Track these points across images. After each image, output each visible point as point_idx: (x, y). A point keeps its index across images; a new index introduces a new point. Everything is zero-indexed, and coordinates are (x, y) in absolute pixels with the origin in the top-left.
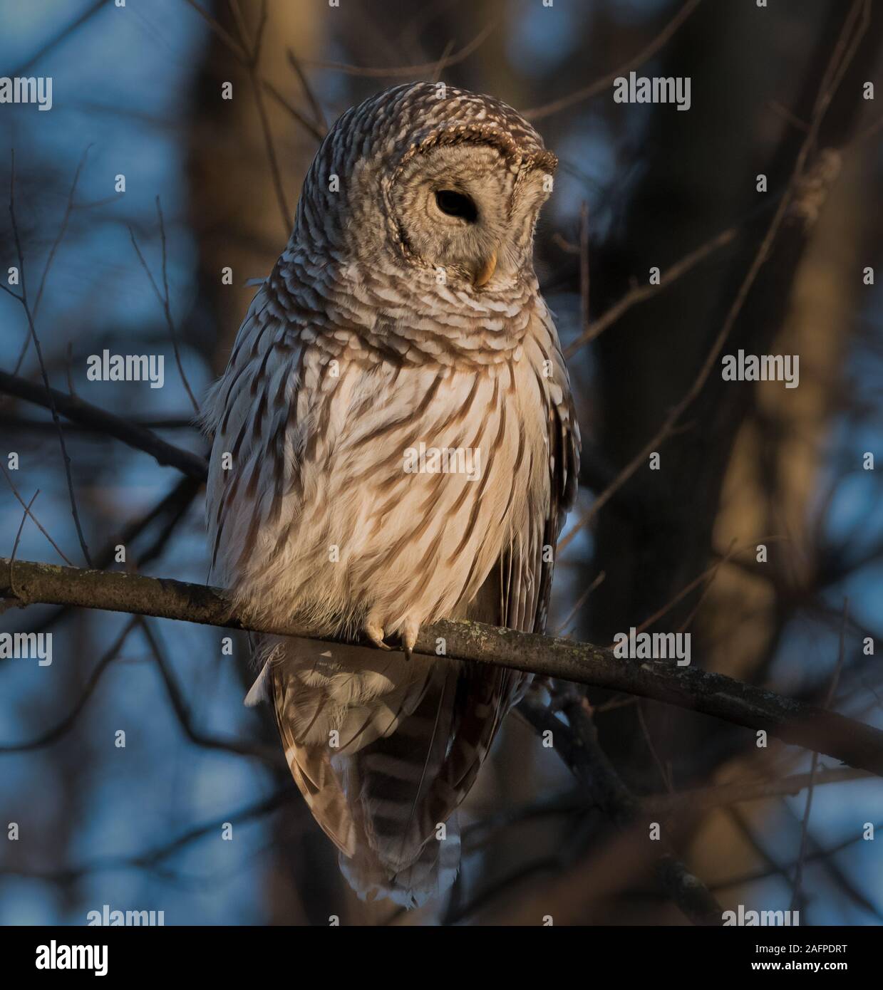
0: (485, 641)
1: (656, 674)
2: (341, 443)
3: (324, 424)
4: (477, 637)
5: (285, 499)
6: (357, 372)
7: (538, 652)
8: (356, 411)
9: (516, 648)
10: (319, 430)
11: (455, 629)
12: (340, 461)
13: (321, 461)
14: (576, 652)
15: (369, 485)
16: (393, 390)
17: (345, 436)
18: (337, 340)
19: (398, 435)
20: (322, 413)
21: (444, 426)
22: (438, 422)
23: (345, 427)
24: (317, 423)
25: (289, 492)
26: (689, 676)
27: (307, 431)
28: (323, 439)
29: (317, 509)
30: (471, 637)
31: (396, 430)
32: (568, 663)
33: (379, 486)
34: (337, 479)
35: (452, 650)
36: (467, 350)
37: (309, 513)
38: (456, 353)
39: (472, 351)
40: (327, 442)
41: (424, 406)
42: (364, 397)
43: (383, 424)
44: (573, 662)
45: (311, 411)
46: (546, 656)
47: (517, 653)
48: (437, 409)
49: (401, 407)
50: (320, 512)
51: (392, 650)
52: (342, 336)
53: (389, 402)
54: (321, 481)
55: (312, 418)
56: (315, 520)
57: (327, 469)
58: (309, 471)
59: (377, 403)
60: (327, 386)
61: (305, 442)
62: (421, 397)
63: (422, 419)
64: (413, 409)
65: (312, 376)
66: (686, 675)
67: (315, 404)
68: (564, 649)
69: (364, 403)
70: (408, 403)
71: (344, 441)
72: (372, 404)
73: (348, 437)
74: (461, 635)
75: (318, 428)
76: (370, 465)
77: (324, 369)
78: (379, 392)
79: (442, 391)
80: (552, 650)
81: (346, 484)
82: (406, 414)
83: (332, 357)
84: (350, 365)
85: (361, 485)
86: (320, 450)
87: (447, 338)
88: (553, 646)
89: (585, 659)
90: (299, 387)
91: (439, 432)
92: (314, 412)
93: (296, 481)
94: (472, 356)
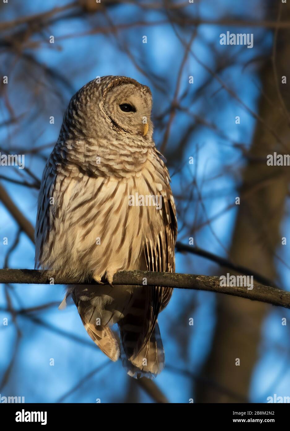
0: (139, 277)
1: (201, 281)
2: (67, 210)
3: (61, 203)
4: (136, 275)
5: (50, 233)
6: (74, 182)
7: (159, 278)
8: (73, 197)
9: (150, 278)
10: (60, 206)
11: (128, 274)
12: (68, 216)
13: (61, 217)
14: (172, 276)
15: (79, 225)
16: (86, 188)
17: (69, 207)
18: (68, 169)
19: (87, 206)
20: (61, 200)
21: (105, 202)
22: (102, 201)
23: (69, 204)
24: (59, 203)
25: (52, 230)
26: (213, 280)
27: (56, 207)
28: (61, 209)
29: (61, 236)
30: (134, 275)
31: (86, 204)
32: (170, 281)
33: (83, 225)
34: (67, 224)
35: (128, 282)
36: (117, 170)
37: (58, 238)
38: (113, 171)
39: (119, 170)
40: (63, 211)
41: (96, 194)
42: (76, 192)
43: (82, 202)
44: (171, 280)
45: (57, 199)
46: (161, 279)
47: (151, 279)
48: (102, 195)
49: (88, 196)
50: (62, 236)
51: (105, 284)
52: (70, 167)
53: (84, 194)
54: (61, 225)
55: (58, 202)
56: (60, 239)
57: (63, 221)
58: (57, 222)
59: (80, 194)
60: (63, 188)
61: (55, 211)
62: (96, 190)
63: (96, 200)
64: (93, 195)
65: (58, 185)
66: (212, 280)
67: (59, 196)
68: (168, 276)
69: (75, 194)
70: (91, 193)
71: (68, 209)
72: (78, 195)
73: (70, 207)
74: (130, 275)
75: (59, 205)
76: (79, 218)
77: (62, 182)
78: (81, 190)
79: (104, 188)
80: (163, 277)
81: (71, 225)
82: (90, 198)
83: (65, 177)
84: (71, 180)
85: (76, 225)
86: (60, 214)
87: (110, 165)
88: (164, 275)
89: (175, 278)
90: (54, 190)
91: (103, 204)
92: (58, 199)
93: (53, 227)
94: (119, 172)
